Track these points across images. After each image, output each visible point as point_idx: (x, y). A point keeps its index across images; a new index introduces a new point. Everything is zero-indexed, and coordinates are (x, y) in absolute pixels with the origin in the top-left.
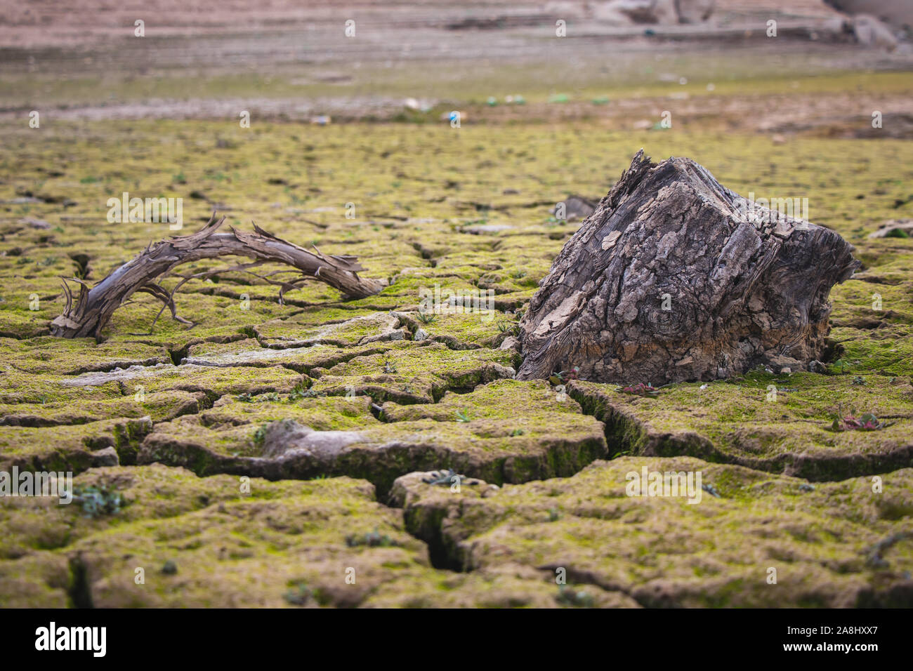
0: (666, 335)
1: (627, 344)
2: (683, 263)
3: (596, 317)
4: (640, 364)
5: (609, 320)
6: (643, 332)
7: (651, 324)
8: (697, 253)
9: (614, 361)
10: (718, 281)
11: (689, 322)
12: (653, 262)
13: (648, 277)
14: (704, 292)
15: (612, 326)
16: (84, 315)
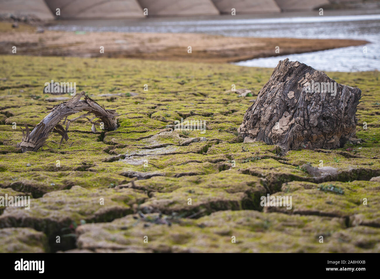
0: (328, 131)
1: (314, 135)
2: (328, 102)
3: (301, 125)
4: (316, 143)
5: (306, 126)
6: (319, 130)
7: (323, 127)
8: (332, 98)
9: (309, 142)
10: (342, 109)
11: (335, 125)
12: (320, 102)
13: (320, 108)
14: (338, 113)
15: (308, 129)
16: (37, 140)
